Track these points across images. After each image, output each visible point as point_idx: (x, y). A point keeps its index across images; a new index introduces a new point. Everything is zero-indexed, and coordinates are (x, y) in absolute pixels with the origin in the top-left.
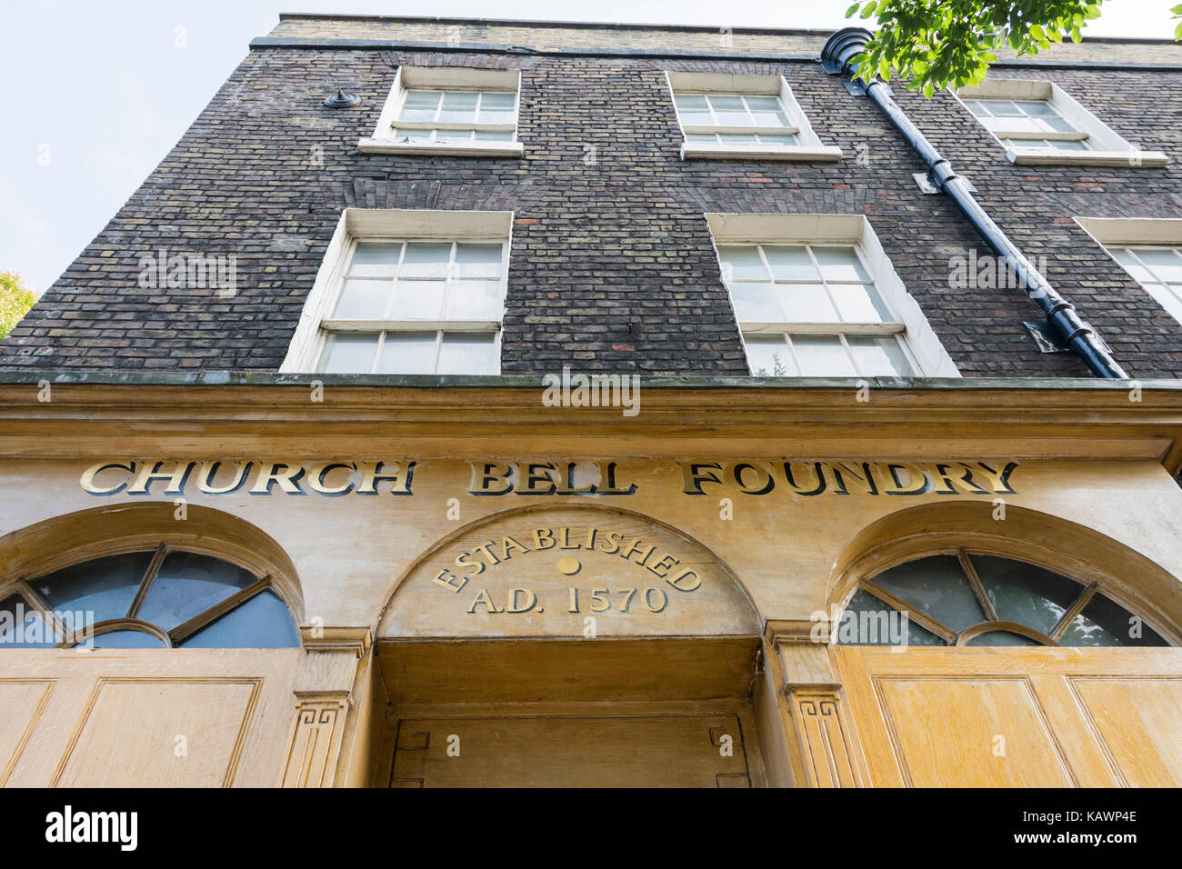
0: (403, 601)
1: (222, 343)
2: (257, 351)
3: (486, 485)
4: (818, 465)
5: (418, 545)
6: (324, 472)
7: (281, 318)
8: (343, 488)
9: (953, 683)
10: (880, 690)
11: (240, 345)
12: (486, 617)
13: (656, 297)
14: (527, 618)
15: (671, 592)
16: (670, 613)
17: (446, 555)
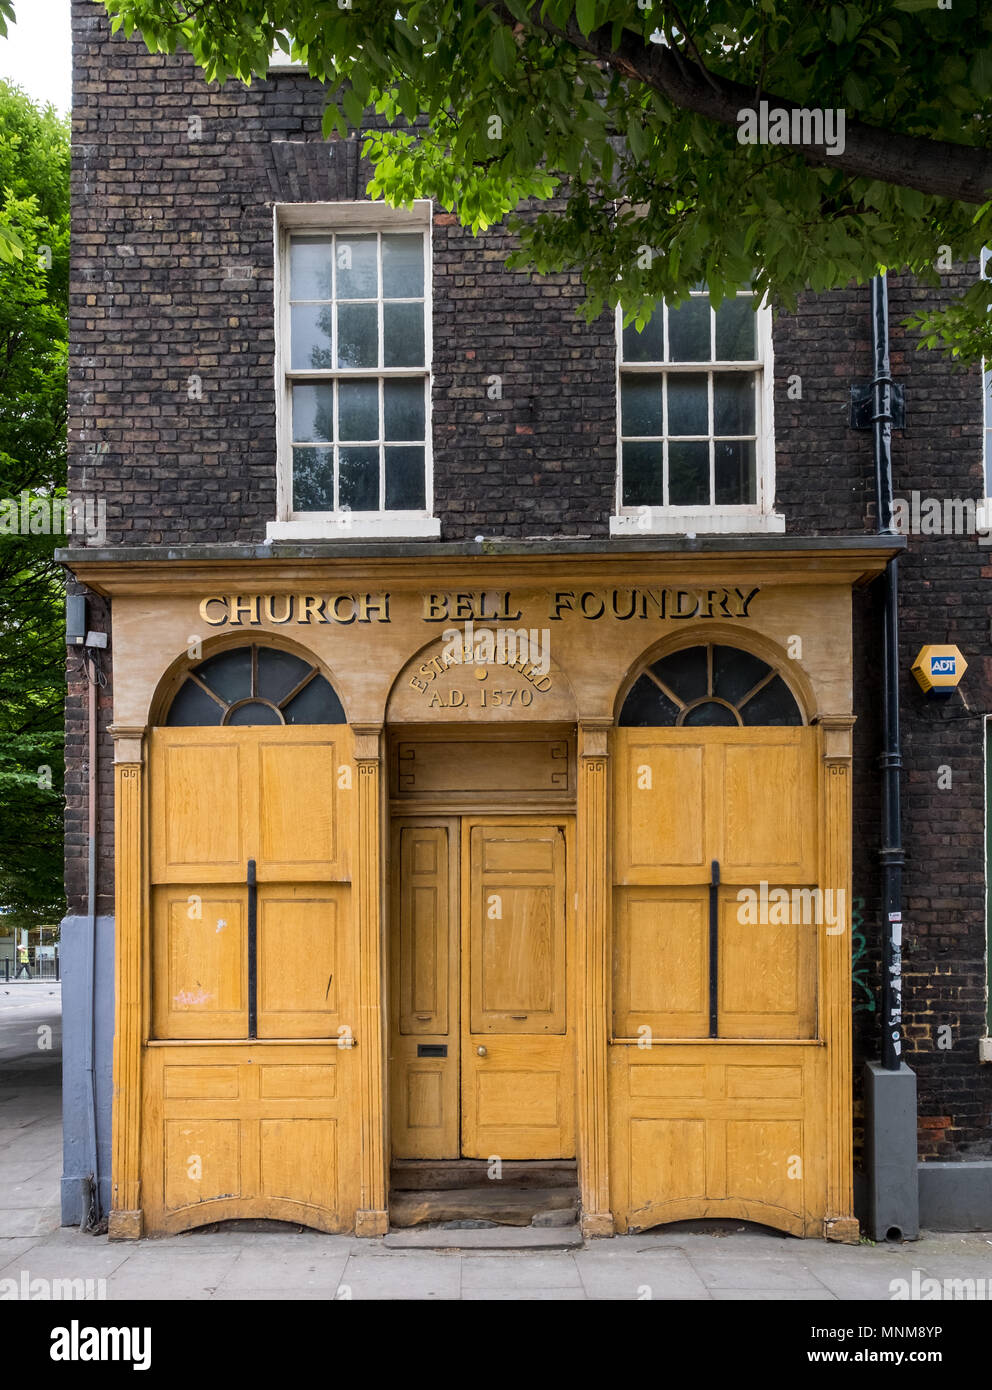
0: (395, 700)
1: (226, 434)
2: (254, 444)
3: (432, 614)
4: (634, 593)
5: (398, 662)
6: (337, 604)
7: (260, 399)
8: (349, 618)
9: (667, 749)
10: (630, 754)
11: (240, 437)
12: (438, 709)
13: (556, 356)
14: (460, 710)
15: (535, 692)
16: (533, 707)
17: (414, 667)
